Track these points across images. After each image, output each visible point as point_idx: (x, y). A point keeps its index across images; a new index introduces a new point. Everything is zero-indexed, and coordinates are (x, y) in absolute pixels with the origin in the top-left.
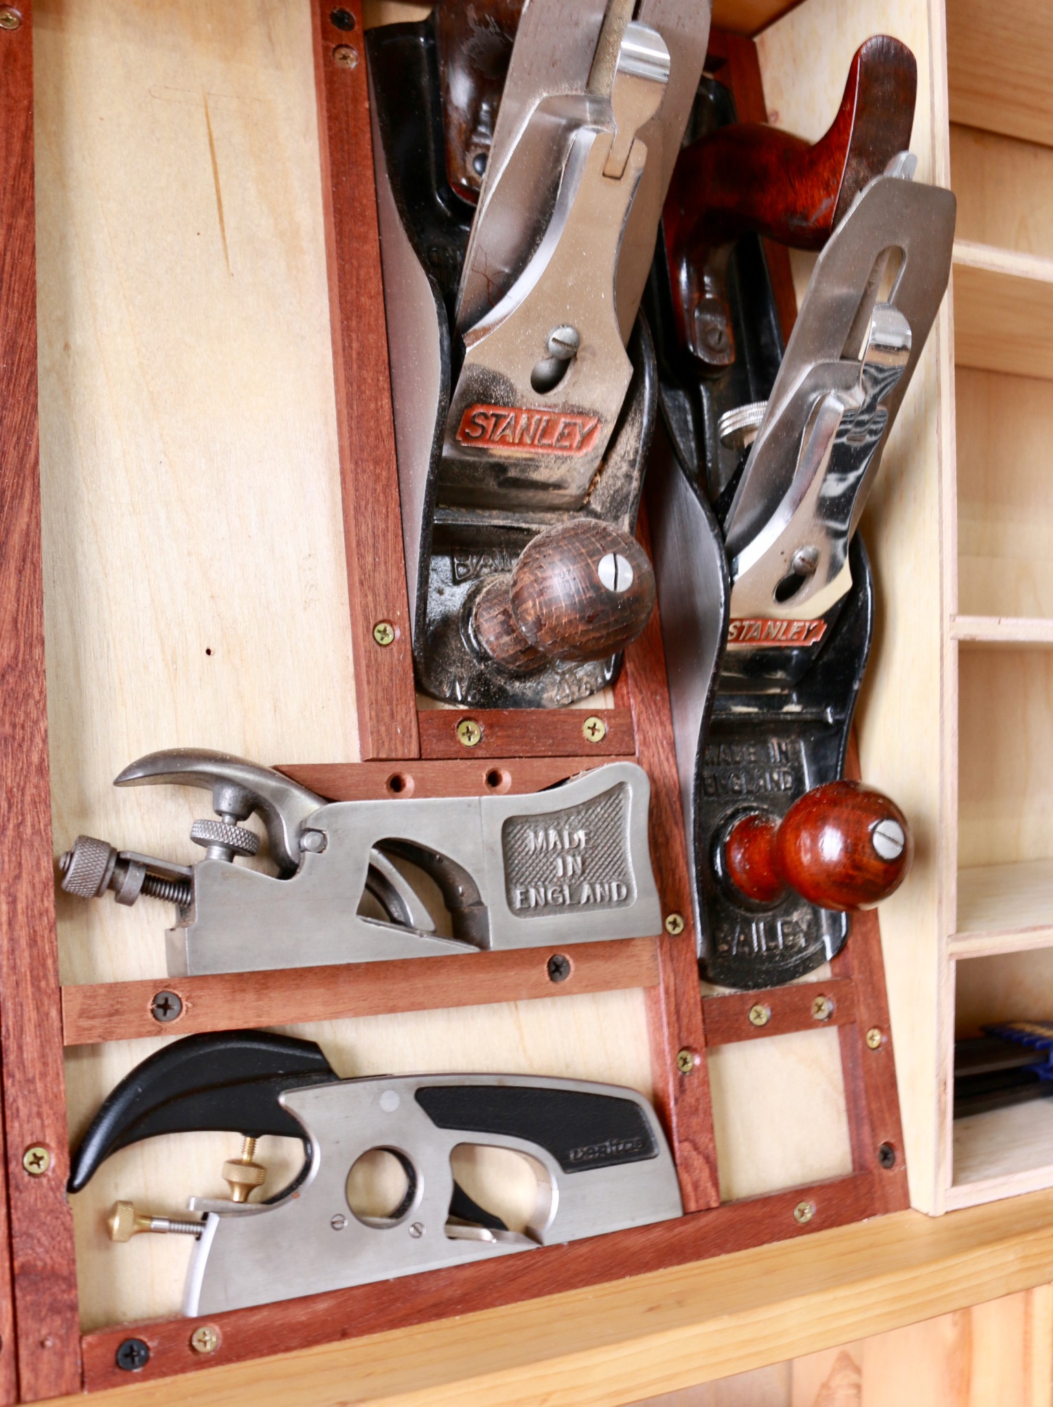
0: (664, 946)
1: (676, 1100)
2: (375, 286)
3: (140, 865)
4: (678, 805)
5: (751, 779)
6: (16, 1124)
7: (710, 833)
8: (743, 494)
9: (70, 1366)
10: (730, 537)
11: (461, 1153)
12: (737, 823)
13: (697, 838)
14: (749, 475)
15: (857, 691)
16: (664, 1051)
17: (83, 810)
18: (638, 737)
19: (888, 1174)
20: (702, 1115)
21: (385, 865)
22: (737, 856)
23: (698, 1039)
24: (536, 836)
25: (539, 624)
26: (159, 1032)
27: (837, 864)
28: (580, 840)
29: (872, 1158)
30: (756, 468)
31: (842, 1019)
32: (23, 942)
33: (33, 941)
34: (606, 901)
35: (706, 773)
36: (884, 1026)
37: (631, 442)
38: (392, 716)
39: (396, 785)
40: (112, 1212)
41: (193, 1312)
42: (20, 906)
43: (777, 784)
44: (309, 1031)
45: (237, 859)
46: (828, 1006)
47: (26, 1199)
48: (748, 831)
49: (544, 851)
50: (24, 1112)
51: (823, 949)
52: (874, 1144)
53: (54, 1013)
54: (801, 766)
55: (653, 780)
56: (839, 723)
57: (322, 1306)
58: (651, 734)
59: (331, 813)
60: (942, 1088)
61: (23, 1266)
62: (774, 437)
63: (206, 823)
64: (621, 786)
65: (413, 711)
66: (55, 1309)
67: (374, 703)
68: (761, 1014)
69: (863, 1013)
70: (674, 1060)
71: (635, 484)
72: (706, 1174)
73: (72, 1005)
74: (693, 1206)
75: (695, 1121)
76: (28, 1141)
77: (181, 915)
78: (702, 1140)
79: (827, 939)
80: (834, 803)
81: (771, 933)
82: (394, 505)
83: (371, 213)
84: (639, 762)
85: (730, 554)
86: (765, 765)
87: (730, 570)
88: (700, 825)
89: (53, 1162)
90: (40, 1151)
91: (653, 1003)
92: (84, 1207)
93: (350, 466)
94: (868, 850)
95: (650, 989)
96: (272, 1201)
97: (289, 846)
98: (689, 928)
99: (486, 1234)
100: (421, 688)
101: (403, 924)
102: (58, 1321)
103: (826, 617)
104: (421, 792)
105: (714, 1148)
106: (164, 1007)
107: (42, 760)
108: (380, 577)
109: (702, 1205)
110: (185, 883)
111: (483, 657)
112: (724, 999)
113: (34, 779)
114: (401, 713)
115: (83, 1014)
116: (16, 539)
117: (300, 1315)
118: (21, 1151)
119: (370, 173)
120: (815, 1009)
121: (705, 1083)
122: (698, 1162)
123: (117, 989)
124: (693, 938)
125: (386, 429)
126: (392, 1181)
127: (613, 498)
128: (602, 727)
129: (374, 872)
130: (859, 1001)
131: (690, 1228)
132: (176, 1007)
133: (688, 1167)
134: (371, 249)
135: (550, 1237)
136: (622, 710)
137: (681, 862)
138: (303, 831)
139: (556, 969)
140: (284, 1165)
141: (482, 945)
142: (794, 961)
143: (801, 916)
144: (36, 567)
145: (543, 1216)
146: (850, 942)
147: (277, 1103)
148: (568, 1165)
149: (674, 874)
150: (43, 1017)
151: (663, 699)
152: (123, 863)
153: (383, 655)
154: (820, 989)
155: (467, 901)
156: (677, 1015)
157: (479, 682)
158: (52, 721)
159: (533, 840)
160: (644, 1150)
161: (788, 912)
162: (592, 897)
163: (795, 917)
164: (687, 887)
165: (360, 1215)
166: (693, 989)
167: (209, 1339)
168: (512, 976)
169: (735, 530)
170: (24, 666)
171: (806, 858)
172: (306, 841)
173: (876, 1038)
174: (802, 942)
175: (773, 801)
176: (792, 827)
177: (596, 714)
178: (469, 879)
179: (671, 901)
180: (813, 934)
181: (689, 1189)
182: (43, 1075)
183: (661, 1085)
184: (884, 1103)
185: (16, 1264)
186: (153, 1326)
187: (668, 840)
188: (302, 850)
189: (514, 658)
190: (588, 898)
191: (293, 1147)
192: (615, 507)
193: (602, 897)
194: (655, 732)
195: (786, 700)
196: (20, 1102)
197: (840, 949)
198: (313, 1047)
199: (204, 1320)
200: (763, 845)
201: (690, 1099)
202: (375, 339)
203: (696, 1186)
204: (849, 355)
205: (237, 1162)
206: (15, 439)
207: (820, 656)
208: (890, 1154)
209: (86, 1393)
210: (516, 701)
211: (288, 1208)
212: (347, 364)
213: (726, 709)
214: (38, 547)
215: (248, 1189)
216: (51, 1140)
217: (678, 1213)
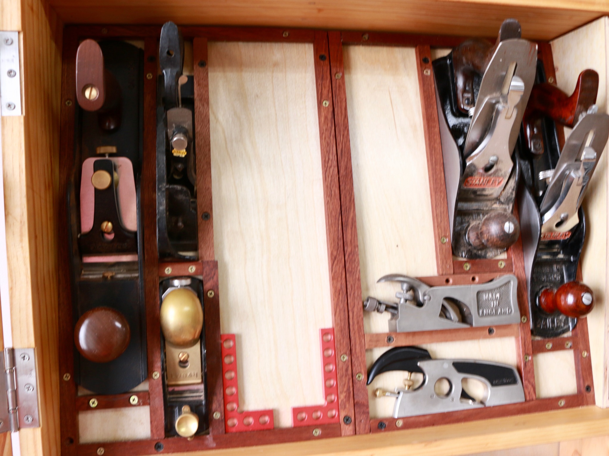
0: (521, 325)
1: (524, 369)
2: (438, 141)
3: (384, 304)
4: (525, 286)
5: (547, 277)
6: (355, 368)
7: (535, 293)
8: (546, 198)
9: (367, 427)
10: (541, 211)
11: (464, 380)
12: (543, 290)
13: (531, 295)
14: (547, 194)
15: (580, 253)
16: (520, 355)
17: (367, 289)
18: (514, 267)
19: (588, 395)
20: (531, 374)
21: (446, 304)
22: (543, 300)
23: (531, 351)
24: (486, 295)
25: (488, 240)
26: (388, 346)
27: (572, 305)
28: (498, 297)
29: (583, 389)
30: (549, 192)
31: (575, 348)
32: (356, 323)
33: (358, 323)
34: (505, 313)
35: (534, 276)
36: (588, 350)
37: (512, 183)
38: (446, 262)
39: (447, 281)
40: (377, 390)
41: (396, 417)
42: (355, 314)
43: (556, 278)
44: (425, 346)
45: (407, 302)
46: (570, 344)
47: (357, 386)
48: (546, 293)
49: (488, 300)
50: (356, 365)
51: (569, 327)
52: (584, 386)
53: (363, 341)
54: (563, 273)
55: (518, 278)
56: (575, 261)
57: (428, 418)
58: (518, 266)
59: (432, 291)
60: (606, 370)
61: (356, 402)
62: (555, 184)
63: (400, 293)
64: (509, 282)
65: (452, 262)
66: (364, 413)
67: (441, 259)
68: (549, 346)
69: (581, 346)
70: (523, 358)
71: (514, 196)
72: (532, 390)
73: (367, 339)
74: (528, 398)
75: (529, 375)
76: (357, 372)
77: (393, 316)
78: (531, 380)
79: (570, 324)
80: (571, 288)
81: (553, 322)
82: (446, 204)
83: (436, 119)
84: (514, 274)
85: (542, 215)
86: (552, 272)
87: (541, 220)
88: (532, 291)
89: (363, 377)
90: (360, 375)
91: (517, 341)
92: (370, 388)
93: (433, 194)
94: (581, 302)
95: (517, 338)
96: (416, 390)
97: (421, 298)
98: (528, 321)
99: (470, 402)
100: (453, 254)
101: (450, 319)
102: (364, 416)
103: (571, 230)
104: (454, 283)
105: (535, 383)
106: (389, 339)
107: (359, 277)
108: (442, 224)
109: (531, 398)
110: (395, 308)
111: (470, 245)
112: (538, 341)
113: (357, 282)
114: (449, 262)
115: (370, 341)
116: (350, 220)
117: (422, 419)
118: (356, 374)
119: (435, 107)
120: (566, 345)
121: (532, 364)
122: (530, 386)
123: (378, 335)
124: (529, 324)
125: (443, 182)
126: (445, 387)
127: (507, 199)
128: (503, 264)
129: (443, 307)
130: (580, 343)
131: (527, 405)
132: (392, 340)
133: (527, 387)
134: (437, 130)
135: (489, 403)
136: (509, 258)
137: (526, 302)
138: (424, 295)
139: (490, 331)
140: (418, 381)
141: (471, 324)
142: (560, 330)
143: (562, 317)
144: (355, 227)
145: (486, 398)
146: (578, 326)
147: (417, 365)
148: (493, 384)
149: (524, 306)
150: (361, 342)
151: (521, 256)
152: (380, 303)
153: (444, 246)
154: (568, 339)
155: (466, 313)
156: (524, 345)
157: (469, 252)
158: (361, 267)
159: (485, 297)
160: (514, 382)
161: (559, 316)
162: (501, 313)
163: (561, 317)
164: (528, 309)
165: (438, 395)
166: (529, 338)
167: (400, 423)
168: (478, 333)
169: (543, 208)
170: (354, 253)
171: (563, 303)
172: (426, 298)
173: (585, 354)
174: (563, 325)
175: (555, 283)
176: (559, 294)
177: (503, 260)
178: (468, 308)
179: (523, 312)
180: (566, 322)
181: (527, 394)
182: (361, 356)
183: (519, 365)
184: (587, 373)
185: (355, 402)
186: (387, 419)
187: (522, 296)
188: (424, 300)
189: (479, 245)
190: (500, 313)
191: (420, 377)
192: (508, 201)
193: (504, 313)
194: (519, 264)
195: (559, 253)
196: (356, 362)
197: (574, 327)
198: (426, 351)
199: (398, 419)
200: (551, 297)
201: (528, 368)
202: (439, 157)
203: (529, 393)
204: (578, 160)
205: (407, 380)
206: (348, 193)
207: (569, 241)
208: (589, 388)
209: (371, 434)
210: (479, 257)
211: (420, 392)
212: (432, 164)
213: (540, 257)
214: (355, 222)
215: (409, 387)
216: (363, 371)
217: (523, 400)
